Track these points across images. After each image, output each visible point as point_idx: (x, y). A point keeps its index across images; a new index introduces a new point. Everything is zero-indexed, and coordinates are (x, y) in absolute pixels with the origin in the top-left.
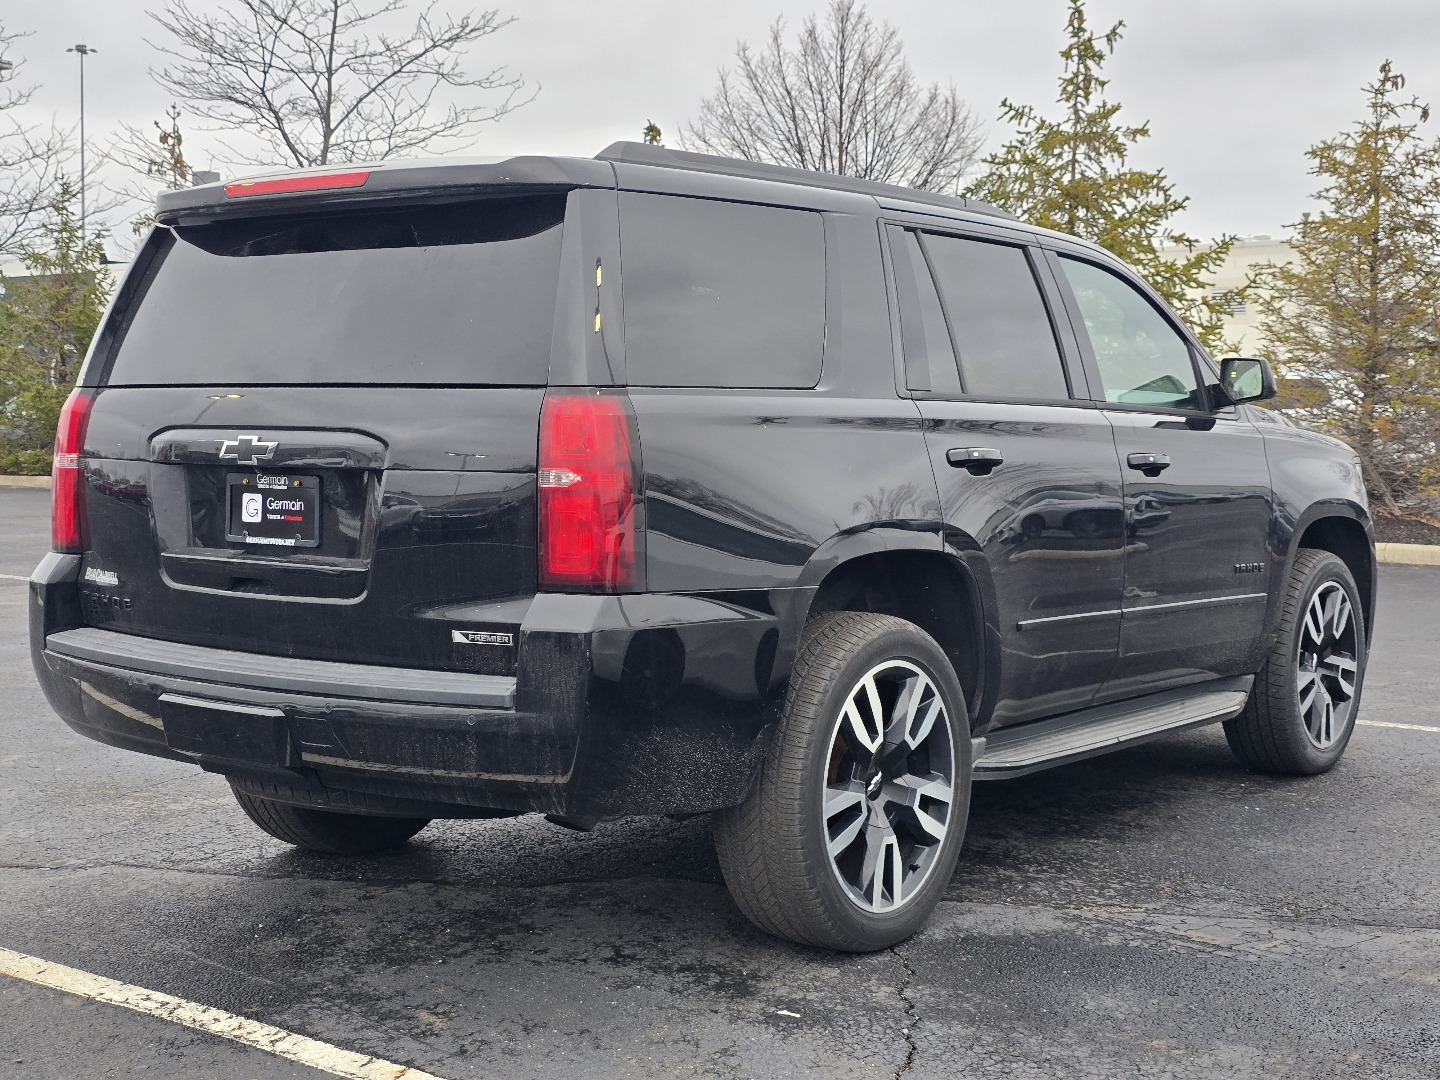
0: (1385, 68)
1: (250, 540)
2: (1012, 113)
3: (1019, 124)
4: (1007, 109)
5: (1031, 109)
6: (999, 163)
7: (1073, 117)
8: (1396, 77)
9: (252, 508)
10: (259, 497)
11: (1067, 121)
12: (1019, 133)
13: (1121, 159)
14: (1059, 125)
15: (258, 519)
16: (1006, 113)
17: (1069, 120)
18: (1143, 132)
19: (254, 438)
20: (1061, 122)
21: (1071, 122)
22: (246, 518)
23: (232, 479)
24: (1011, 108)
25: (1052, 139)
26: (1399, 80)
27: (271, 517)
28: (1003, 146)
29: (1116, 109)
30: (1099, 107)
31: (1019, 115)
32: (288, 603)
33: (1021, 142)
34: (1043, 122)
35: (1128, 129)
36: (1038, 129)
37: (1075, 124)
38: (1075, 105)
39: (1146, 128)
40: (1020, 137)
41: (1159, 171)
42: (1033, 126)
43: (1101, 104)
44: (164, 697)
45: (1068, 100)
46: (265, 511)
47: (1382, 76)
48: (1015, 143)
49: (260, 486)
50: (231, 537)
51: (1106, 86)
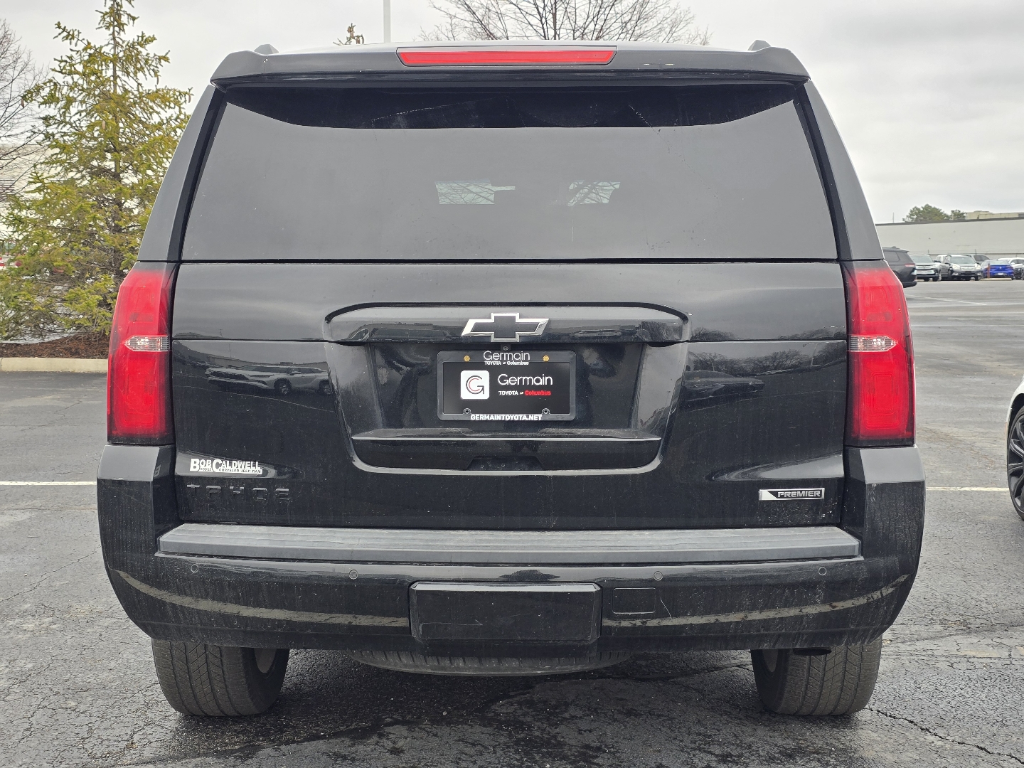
0: (351, 30)
1: (474, 417)
2: (65, 34)
3: (71, 43)
4: (61, 30)
5: (79, 33)
6: (65, 73)
7: (112, 42)
8: (358, 37)
9: (474, 385)
10: (485, 375)
11: (107, 45)
12: (72, 50)
13: (156, 78)
14: (101, 48)
15: (485, 396)
16: (60, 34)
17: (109, 44)
18: (165, 58)
19: (517, 315)
20: (103, 45)
21: (111, 46)
22: (465, 395)
23: (445, 356)
24: (64, 30)
25: (95, 57)
26: (361, 38)
27: (502, 393)
28: (55, 60)
29: (153, 39)
30: (138, 37)
31: (70, 36)
32: (555, 477)
33: (70, 58)
34: (89, 43)
35: (155, 55)
36: (85, 49)
37: (114, 48)
38: (113, 33)
39: (167, 56)
40: (70, 53)
41: (190, 90)
42: (81, 46)
43: (140, 35)
44: (419, 587)
45: (108, 28)
46: (494, 387)
47: (348, 35)
48: (65, 58)
49: (487, 363)
50: (446, 416)
51: (136, 21)
